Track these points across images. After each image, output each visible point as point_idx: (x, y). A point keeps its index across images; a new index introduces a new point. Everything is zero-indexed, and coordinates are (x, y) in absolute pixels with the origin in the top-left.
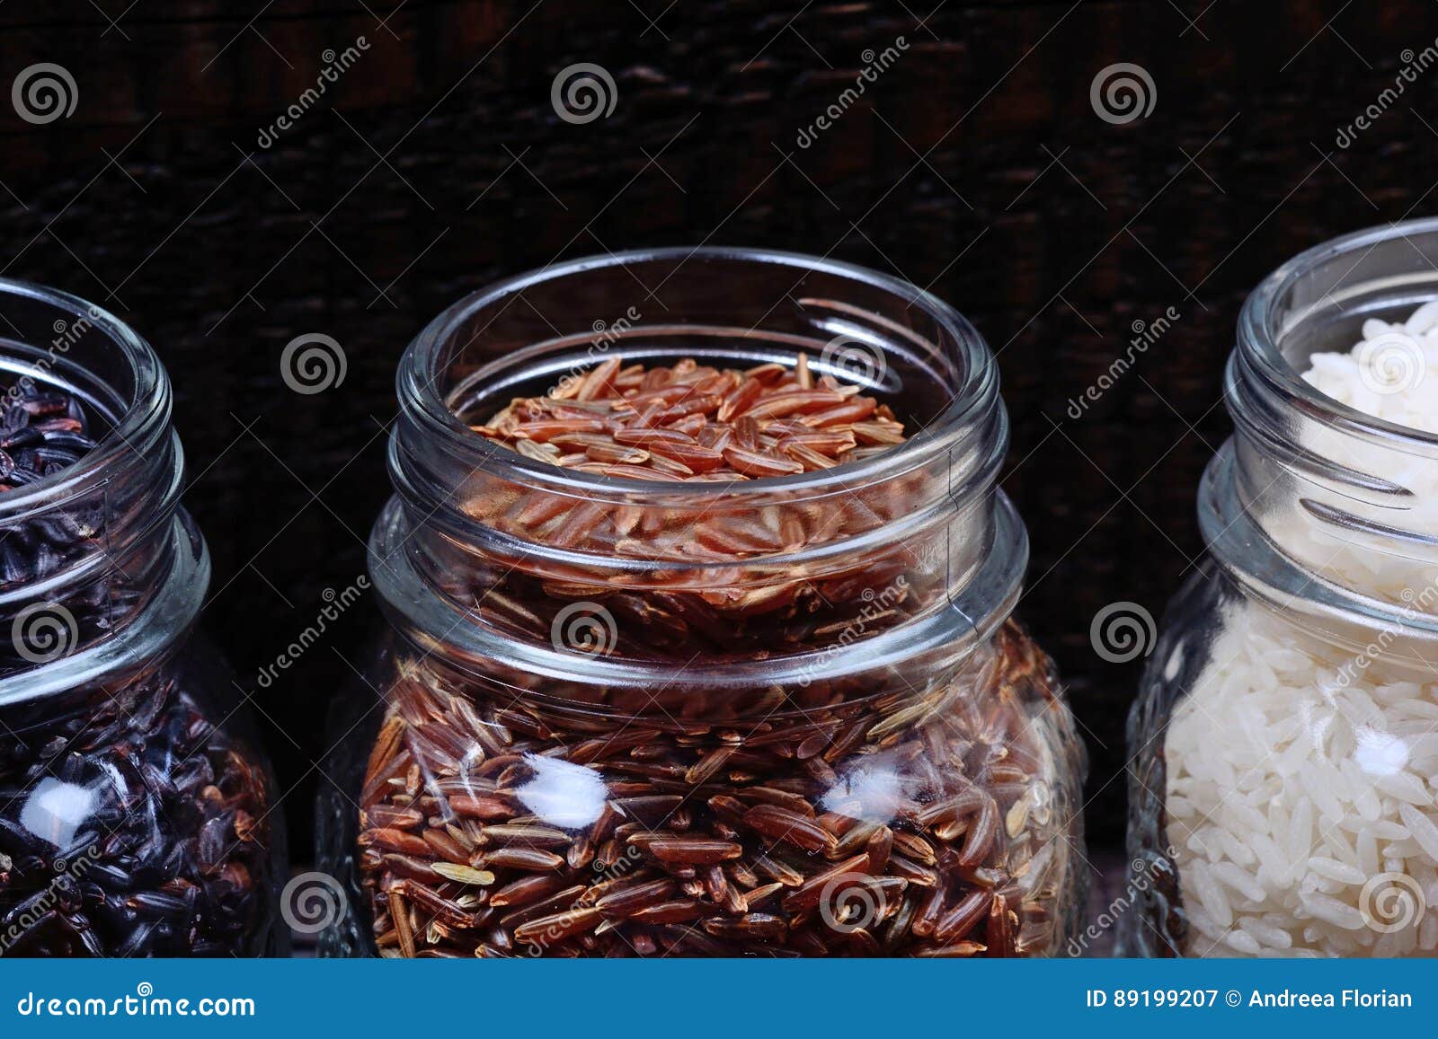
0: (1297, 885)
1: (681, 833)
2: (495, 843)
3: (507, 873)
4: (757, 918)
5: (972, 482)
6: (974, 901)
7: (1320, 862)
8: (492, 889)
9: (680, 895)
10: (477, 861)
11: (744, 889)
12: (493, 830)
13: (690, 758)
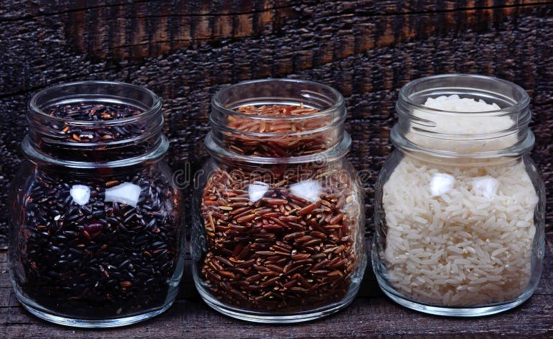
0: (412, 214)
1: (274, 198)
2: (233, 201)
3: (235, 208)
4: (291, 217)
5: (338, 121)
6: (339, 216)
7: (417, 208)
8: (232, 211)
9: (273, 211)
10: (229, 205)
11: (288, 211)
12: (232, 198)
13: (276, 182)
